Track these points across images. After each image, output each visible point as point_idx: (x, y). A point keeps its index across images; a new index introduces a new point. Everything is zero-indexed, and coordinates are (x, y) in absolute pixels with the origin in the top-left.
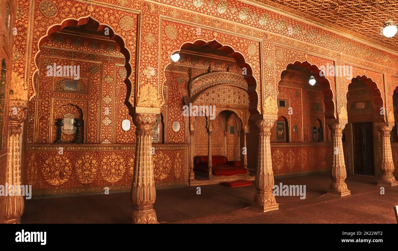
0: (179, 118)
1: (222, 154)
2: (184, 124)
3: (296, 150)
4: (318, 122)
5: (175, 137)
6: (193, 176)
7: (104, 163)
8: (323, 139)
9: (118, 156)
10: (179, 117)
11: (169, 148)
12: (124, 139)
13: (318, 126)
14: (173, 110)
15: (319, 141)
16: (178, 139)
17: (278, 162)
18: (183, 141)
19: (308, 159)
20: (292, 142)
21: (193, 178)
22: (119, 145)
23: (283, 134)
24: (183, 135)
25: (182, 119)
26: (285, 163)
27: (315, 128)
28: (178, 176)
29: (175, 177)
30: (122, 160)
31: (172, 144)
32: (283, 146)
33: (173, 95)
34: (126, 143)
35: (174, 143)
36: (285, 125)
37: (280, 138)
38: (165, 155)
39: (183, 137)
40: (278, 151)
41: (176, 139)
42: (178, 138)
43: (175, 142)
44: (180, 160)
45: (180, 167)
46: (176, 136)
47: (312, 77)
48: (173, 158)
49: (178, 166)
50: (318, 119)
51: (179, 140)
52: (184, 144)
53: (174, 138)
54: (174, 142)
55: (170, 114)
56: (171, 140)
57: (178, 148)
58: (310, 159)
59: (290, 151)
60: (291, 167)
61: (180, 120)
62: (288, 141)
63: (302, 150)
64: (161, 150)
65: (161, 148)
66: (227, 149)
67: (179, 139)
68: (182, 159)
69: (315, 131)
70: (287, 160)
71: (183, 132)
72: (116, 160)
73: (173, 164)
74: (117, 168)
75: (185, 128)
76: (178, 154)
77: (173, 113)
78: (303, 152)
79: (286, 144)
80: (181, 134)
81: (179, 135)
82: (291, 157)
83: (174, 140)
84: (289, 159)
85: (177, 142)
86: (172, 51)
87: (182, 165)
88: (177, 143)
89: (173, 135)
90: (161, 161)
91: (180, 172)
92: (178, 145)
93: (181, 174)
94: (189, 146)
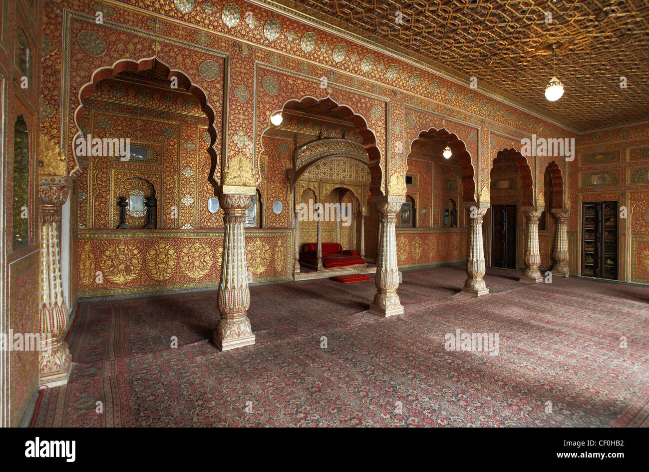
0: (282, 197)
1: (335, 241)
3: (424, 237)
4: (451, 204)
6: (298, 269)
7: (184, 253)
8: (456, 224)
9: (203, 245)
10: (281, 195)
11: (268, 234)
12: (210, 223)
13: (451, 208)
14: (273, 186)
15: (451, 226)
17: (402, 251)
18: (286, 225)
19: (438, 248)
20: (420, 227)
21: (299, 271)
22: (205, 231)
23: (409, 217)
24: (287, 218)
26: (410, 253)
27: (447, 211)
28: (279, 268)
29: (275, 270)
30: (208, 250)
31: (272, 229)
32: (408, 232)
33: (274, 167)
34: (213, 229)
35: (275, 228)
36: (411, 206)
37: (405, 222)
38: (264, 243)
39: (286, 221)
40: (402, 238)
41: (277, 223)
42: (280, 222)
43: (276, 226)
44: (282, 249)
45: (282, 257)
46: (277, 219)
47: (448, 148)
48: (273, 246)
49: (280, 256)
50: (451, 199)
51: (281, 224)
52: (287, 229)
53: (275, 222)
54: (274, 226)
55: (270, 192)
56: (271, 224)
57: (279, 234)
58: (440, 248)
59: (417, 238)
60: (418, 258)
61: (282, 199)
62: (414, 226)
63: (431, 237)
64: (258, 237)
65: (258, 235)
66: (341, 234)
68: (285, 248)
69: (447, 214)
70: (413, 249)
71: (286, 214)
72: (200, 250)
73: (273, 254)
74: (202, 260)
75: (288, 210)
76: (279, 242)
77: (273, 191)
78: (432, 240)
79: (411, 229)
80: (284, 217)
81: (282, 218)
82: (417, 245)
83: (274, 224)
84: (415, 247)
85: (279, 226)
86: (271, 111)
88: (278, 228)
89: (273, 218)
90: (259, 251)
91: (282, 263)
92: (280, 231)
93: (283, 266)
94: (293, 231)
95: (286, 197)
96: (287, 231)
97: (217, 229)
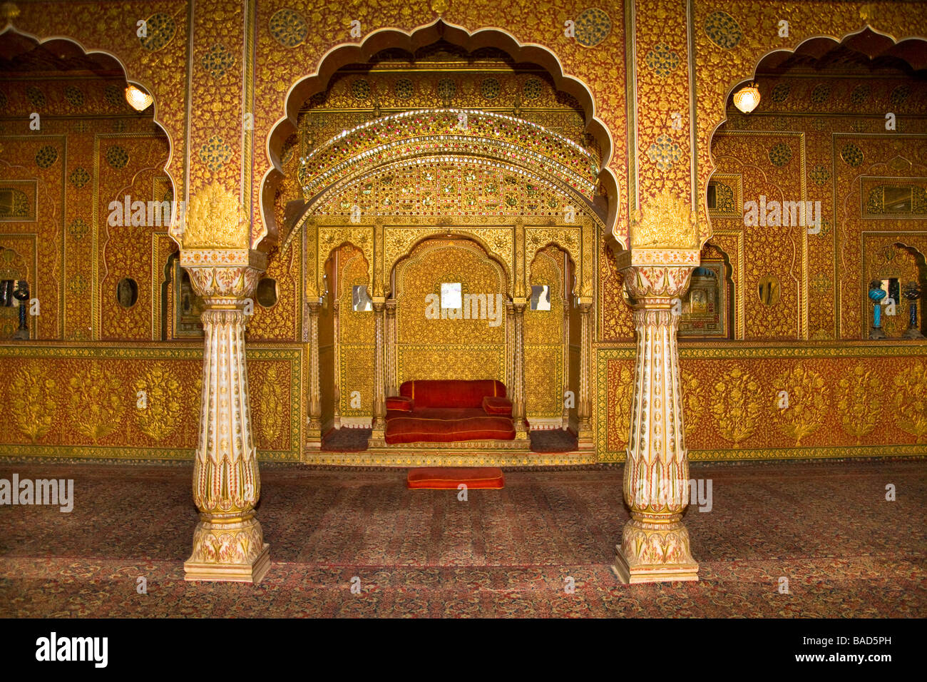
0: (278, 268)
2: (294, 284)
5: (264, 323)
6: (315, 439)
9: (107, 373)
12: (122, 328)
16: (273, 329)
18: (290, 334)
21: (319, 445)
22: (110, 345)
24: (291, 318)
25: (285, 270)
28: (271, 435)
30: (117, 383)
34: (128, 340)
35: (262, 340)
39: (289, 324)
41: (268, 330)
42: (274, 326)
43: (266, 336)
44: (278, 391)
45: (279, 408)
46: (268, 321)
48: (258, 382)
49: (272, 405)
51: (277, 331)
52: (291, 342)
53: (263, 326)
54: (261, 337)
56: (254, 331)
57: (271, 355)
59: (735, 373)
60: (739, 433)
61: (278, 271)
67: (276, 328)
68: (286, 387)
71: (289, 308)
72: (102, 382)
73: (258, 401)
75: (294, 297)
76: (272, 373)
80: (285, 314)
81: (278, 318)
83: (260, 332)
85: (272, 336)
87: (284, 404)
88: (270, 341)
89: (257, 318)
91: (279, 422)
92: (273, 347)
93: (282, 430)
94: (305, 350)
95: (288, 267)
96: (289, 346)
97: (135, 341)
